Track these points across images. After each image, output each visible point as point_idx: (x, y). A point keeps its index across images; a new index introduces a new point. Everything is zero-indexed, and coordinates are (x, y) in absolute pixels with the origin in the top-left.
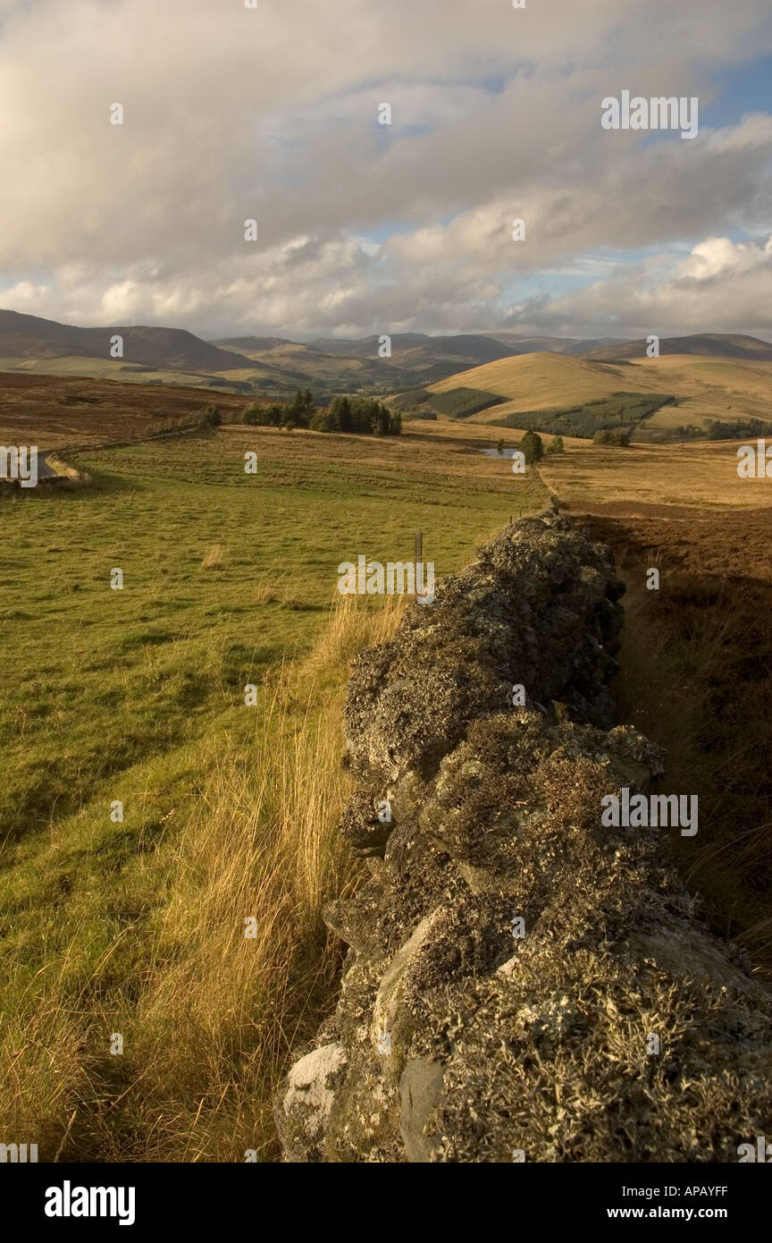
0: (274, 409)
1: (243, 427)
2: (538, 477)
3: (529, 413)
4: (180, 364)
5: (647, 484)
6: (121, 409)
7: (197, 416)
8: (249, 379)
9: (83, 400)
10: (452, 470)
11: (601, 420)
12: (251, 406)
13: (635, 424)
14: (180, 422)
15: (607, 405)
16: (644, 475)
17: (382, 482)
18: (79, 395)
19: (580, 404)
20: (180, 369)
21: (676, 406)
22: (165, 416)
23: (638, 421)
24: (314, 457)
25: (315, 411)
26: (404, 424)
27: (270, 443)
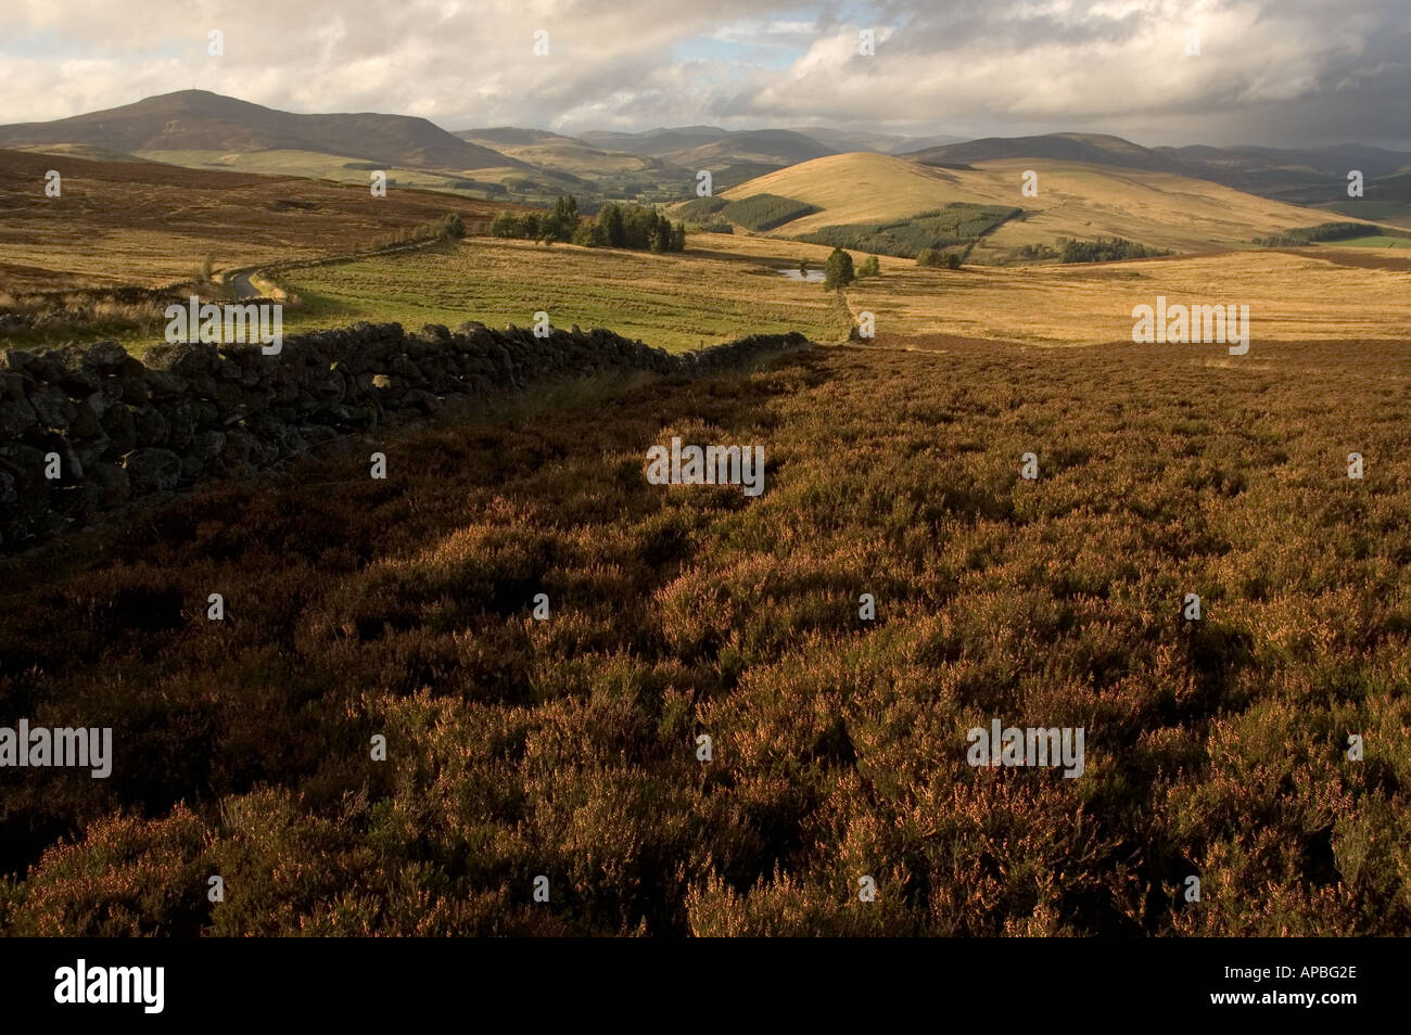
0: (531, 218)
1: (492, 240)
2: (845, 304)
3: (845, 226)
4: (419, 160)
5: (971, 314)
6: (341, 217)
7: (436, 226)
8: (503, 181)
9: (296, 205)
10: (740, 295)
11: (933, 236)
12: (502, 214)
13: (974, 242)
14: (414, 234)
15: (939, 218)
16: (971, 304)
17: (652, 308)
18: (290, 198)
19: (908, 216)
20: (418, 167)
21: (1024, 220)
22: (396, 225)
23: (976, 238)
24: (576, 277)
25: (580, 222)
26: (688, 238)
27: (525, 259)
